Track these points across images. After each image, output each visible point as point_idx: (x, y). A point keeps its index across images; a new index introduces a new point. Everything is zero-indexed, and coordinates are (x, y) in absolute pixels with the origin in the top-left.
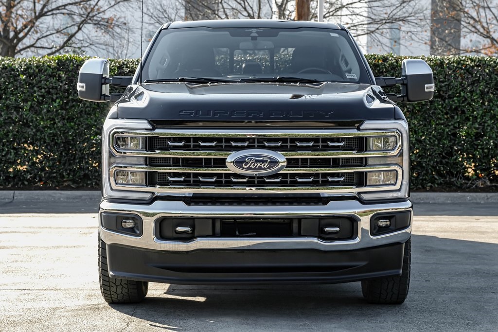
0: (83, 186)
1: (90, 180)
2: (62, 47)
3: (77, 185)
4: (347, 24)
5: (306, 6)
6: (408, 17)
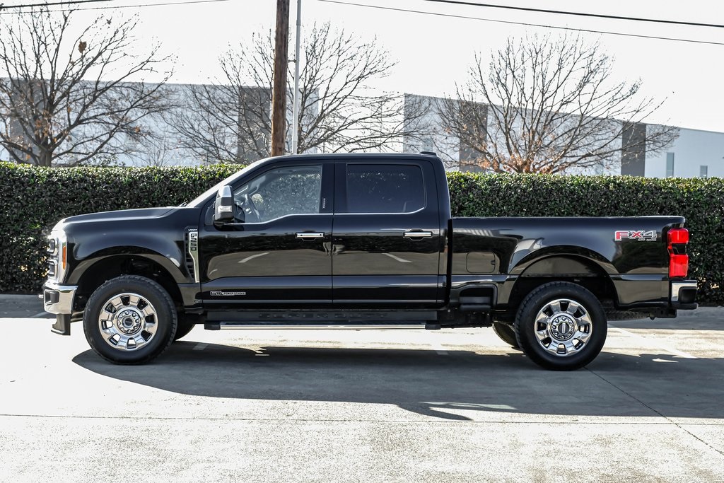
0: (11, 289)
1: (18, 283)
2: (95, 153)
3: (5, 288)
4: (357, 137)
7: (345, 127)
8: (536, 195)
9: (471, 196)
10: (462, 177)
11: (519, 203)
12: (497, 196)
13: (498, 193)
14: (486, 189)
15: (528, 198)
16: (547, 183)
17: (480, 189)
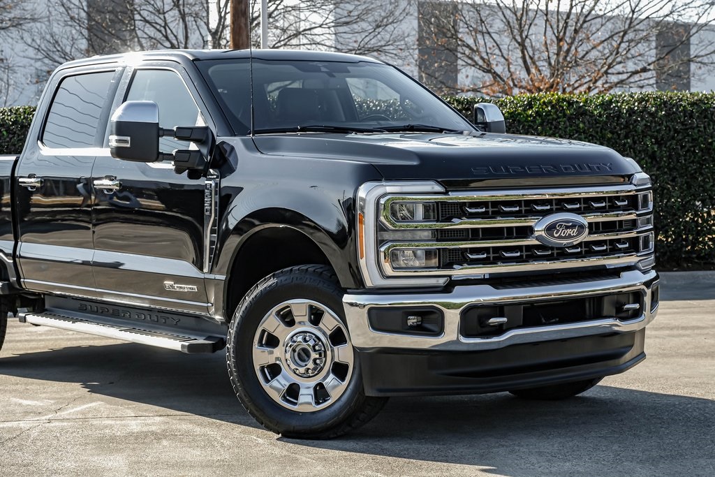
5: (245, 33)
6: (385, 46)
7: (282, 43)
8: (672, 121)
9: (581, 125)
10: (564, 100)
11: (649, 133)
12: (617, 125)
13: (618, 120)
14: (600, 115)
15: (660, 125)
16: (683, 103)
17: (592, 115)
